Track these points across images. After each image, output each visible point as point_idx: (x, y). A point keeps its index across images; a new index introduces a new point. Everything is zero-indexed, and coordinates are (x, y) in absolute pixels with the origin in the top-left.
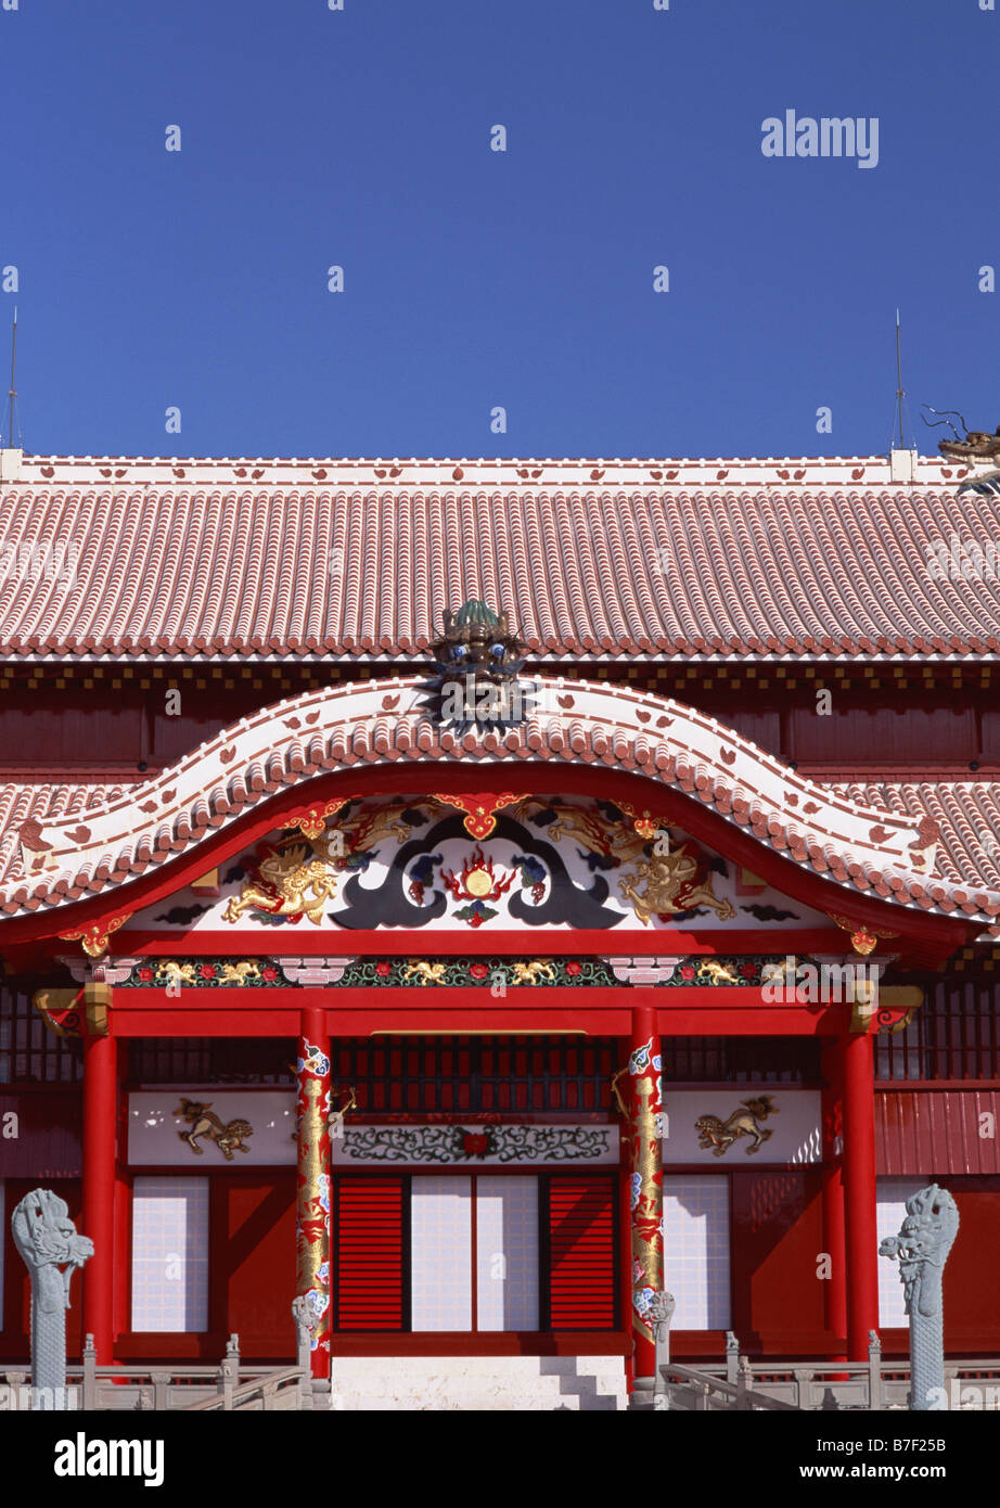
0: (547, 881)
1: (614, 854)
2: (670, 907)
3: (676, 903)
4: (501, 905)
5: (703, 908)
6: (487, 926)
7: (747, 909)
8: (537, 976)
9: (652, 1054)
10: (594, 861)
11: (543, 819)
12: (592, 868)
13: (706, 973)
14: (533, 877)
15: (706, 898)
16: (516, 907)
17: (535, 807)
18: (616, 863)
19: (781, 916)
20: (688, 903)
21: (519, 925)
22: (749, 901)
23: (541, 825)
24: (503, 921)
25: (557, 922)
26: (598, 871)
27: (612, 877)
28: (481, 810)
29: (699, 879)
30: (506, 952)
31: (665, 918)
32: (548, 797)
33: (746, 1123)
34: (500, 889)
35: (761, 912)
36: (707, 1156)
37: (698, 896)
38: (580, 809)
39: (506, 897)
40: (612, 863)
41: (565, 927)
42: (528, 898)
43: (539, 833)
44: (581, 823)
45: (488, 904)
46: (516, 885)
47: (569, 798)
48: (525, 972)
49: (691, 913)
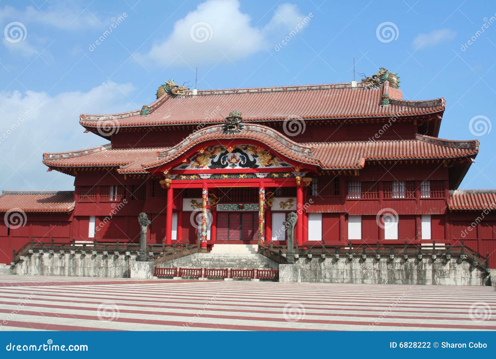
0: (246, 160)
1: (257, 155)
2: (267, 164)
3: (268, 163)
4: (238, 164)
5: (273, 164)
6: (235, 168)
7: (280, 164)
8: (244, 177)
9: (263, 190)
10: (254, 156)
11: (245, 149)
12: (253, 157)
13: (273, 176)
14: (243, 159)
15: (273, 162)
16: (240, 165)
17: (244, 147)
18: (258, 156)
19: (287, 165)
20: (270, 163)
21: (241, 168)
22: (281, 163)
23: (245, 150)
24: (238, 167)
25: (247, 167)
26: (255, 158)
27: (257, 159)
28: (230, 147)
29: (272, 159)
30: (238, 173)
31: (266, 166)
32: (246, 145)
33: (288, 203)
34: (238, 161)
35: (283, 165)
37: (272, 162)
38: (251, 147)
39: (238, 163)
40: (257, 156)
41: (249, 168)
42: (242, 163)
44: (251, 150)
45: (235, 164)
46: (240, 161)
47: (249, 145)
48: (242, 176)
49: (271, 165)
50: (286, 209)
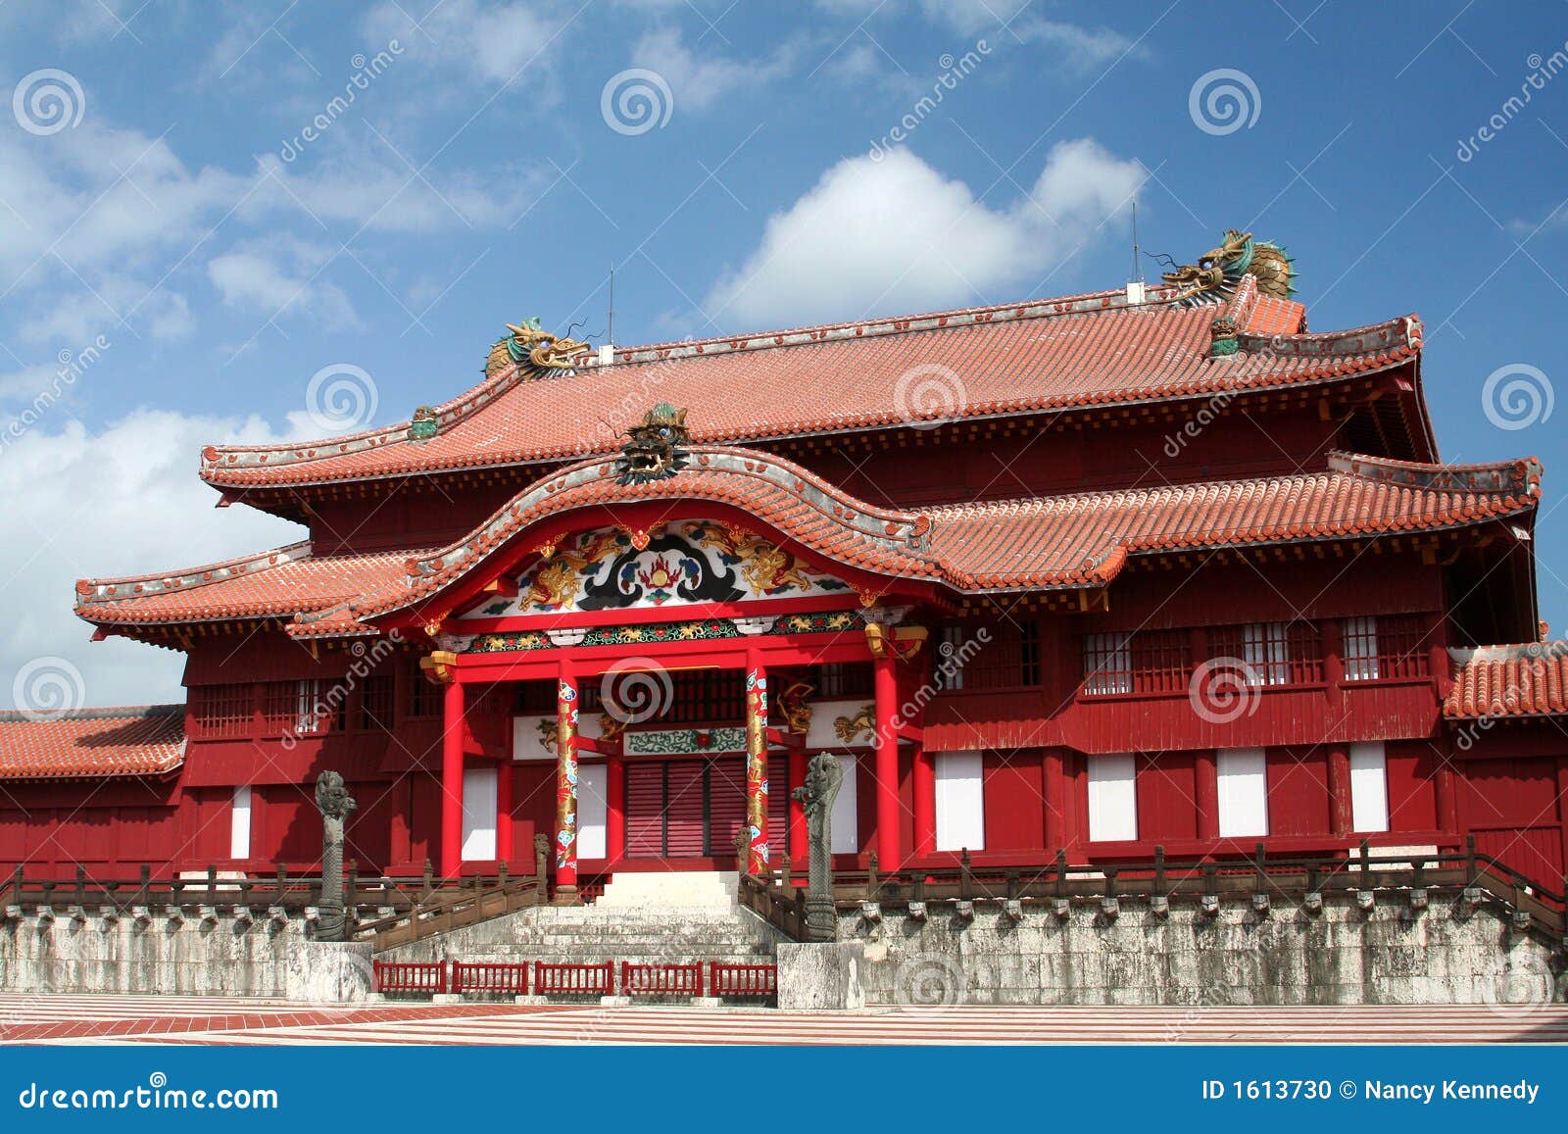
0: (700, 574)
1: (738, 554)
2: (770, 584)
3: (774, 582)
4: (673, 591)
5: (791, 584)
6: (667, 603)
7: (817, 583)
8: (694, 633)
9: (757, 678)
10: (726, 559)
11: (698, 535)
12: (725, 563)
13: (794, 625)
14: (692, 572)
15: (791, 578)
16: (682, 592)
17: (693, 528)
18: (739, 560)
19: (838, 586)
20: (781, 582)
21: (684, 602)
22: (816, 578)
23: (696, 539)
24: (675, 601)
25: (706, 598)
26: (729, 566)
27: (737, 569)
28: (641, 532)
29: (788, 566)
30: (672, 622)
31: (768, 591)
32: (700, 521)
33: (864, 721)
34: (673, 579)
35: (825, 585)
36: (841, 743)
37: (788, 577)
38: (718, 527)
39: (676, 585)
40: (738, 560)
41: (710, 601)
42: (689, 586)
43: (696, 544)
44: (718, 537)
45: (666, 590)
46: (682, 577)
47: (713, 521)
48: (687, 631)
49: (785, 587)
50: (858, 740)
